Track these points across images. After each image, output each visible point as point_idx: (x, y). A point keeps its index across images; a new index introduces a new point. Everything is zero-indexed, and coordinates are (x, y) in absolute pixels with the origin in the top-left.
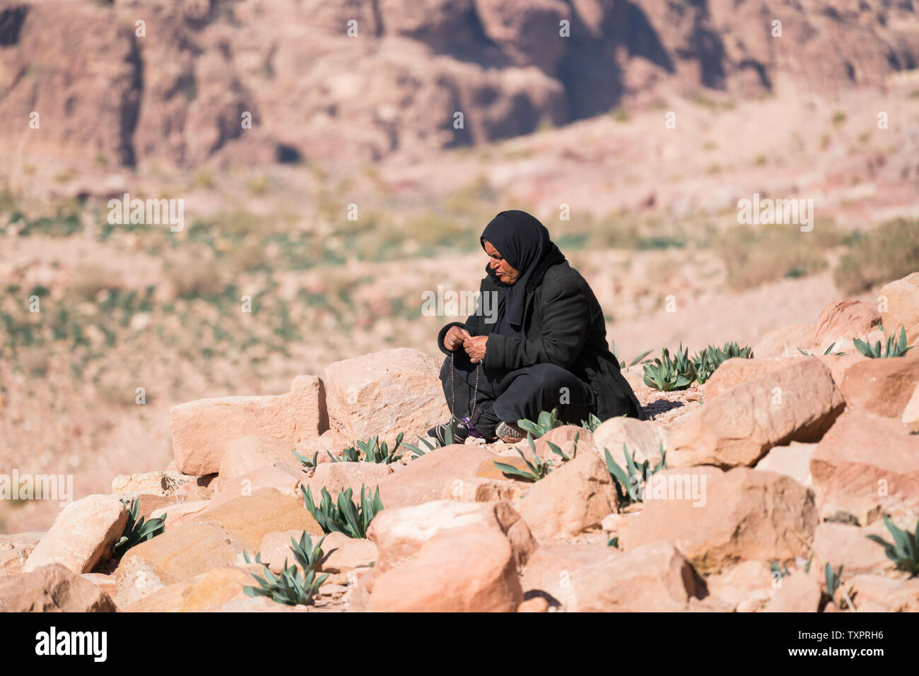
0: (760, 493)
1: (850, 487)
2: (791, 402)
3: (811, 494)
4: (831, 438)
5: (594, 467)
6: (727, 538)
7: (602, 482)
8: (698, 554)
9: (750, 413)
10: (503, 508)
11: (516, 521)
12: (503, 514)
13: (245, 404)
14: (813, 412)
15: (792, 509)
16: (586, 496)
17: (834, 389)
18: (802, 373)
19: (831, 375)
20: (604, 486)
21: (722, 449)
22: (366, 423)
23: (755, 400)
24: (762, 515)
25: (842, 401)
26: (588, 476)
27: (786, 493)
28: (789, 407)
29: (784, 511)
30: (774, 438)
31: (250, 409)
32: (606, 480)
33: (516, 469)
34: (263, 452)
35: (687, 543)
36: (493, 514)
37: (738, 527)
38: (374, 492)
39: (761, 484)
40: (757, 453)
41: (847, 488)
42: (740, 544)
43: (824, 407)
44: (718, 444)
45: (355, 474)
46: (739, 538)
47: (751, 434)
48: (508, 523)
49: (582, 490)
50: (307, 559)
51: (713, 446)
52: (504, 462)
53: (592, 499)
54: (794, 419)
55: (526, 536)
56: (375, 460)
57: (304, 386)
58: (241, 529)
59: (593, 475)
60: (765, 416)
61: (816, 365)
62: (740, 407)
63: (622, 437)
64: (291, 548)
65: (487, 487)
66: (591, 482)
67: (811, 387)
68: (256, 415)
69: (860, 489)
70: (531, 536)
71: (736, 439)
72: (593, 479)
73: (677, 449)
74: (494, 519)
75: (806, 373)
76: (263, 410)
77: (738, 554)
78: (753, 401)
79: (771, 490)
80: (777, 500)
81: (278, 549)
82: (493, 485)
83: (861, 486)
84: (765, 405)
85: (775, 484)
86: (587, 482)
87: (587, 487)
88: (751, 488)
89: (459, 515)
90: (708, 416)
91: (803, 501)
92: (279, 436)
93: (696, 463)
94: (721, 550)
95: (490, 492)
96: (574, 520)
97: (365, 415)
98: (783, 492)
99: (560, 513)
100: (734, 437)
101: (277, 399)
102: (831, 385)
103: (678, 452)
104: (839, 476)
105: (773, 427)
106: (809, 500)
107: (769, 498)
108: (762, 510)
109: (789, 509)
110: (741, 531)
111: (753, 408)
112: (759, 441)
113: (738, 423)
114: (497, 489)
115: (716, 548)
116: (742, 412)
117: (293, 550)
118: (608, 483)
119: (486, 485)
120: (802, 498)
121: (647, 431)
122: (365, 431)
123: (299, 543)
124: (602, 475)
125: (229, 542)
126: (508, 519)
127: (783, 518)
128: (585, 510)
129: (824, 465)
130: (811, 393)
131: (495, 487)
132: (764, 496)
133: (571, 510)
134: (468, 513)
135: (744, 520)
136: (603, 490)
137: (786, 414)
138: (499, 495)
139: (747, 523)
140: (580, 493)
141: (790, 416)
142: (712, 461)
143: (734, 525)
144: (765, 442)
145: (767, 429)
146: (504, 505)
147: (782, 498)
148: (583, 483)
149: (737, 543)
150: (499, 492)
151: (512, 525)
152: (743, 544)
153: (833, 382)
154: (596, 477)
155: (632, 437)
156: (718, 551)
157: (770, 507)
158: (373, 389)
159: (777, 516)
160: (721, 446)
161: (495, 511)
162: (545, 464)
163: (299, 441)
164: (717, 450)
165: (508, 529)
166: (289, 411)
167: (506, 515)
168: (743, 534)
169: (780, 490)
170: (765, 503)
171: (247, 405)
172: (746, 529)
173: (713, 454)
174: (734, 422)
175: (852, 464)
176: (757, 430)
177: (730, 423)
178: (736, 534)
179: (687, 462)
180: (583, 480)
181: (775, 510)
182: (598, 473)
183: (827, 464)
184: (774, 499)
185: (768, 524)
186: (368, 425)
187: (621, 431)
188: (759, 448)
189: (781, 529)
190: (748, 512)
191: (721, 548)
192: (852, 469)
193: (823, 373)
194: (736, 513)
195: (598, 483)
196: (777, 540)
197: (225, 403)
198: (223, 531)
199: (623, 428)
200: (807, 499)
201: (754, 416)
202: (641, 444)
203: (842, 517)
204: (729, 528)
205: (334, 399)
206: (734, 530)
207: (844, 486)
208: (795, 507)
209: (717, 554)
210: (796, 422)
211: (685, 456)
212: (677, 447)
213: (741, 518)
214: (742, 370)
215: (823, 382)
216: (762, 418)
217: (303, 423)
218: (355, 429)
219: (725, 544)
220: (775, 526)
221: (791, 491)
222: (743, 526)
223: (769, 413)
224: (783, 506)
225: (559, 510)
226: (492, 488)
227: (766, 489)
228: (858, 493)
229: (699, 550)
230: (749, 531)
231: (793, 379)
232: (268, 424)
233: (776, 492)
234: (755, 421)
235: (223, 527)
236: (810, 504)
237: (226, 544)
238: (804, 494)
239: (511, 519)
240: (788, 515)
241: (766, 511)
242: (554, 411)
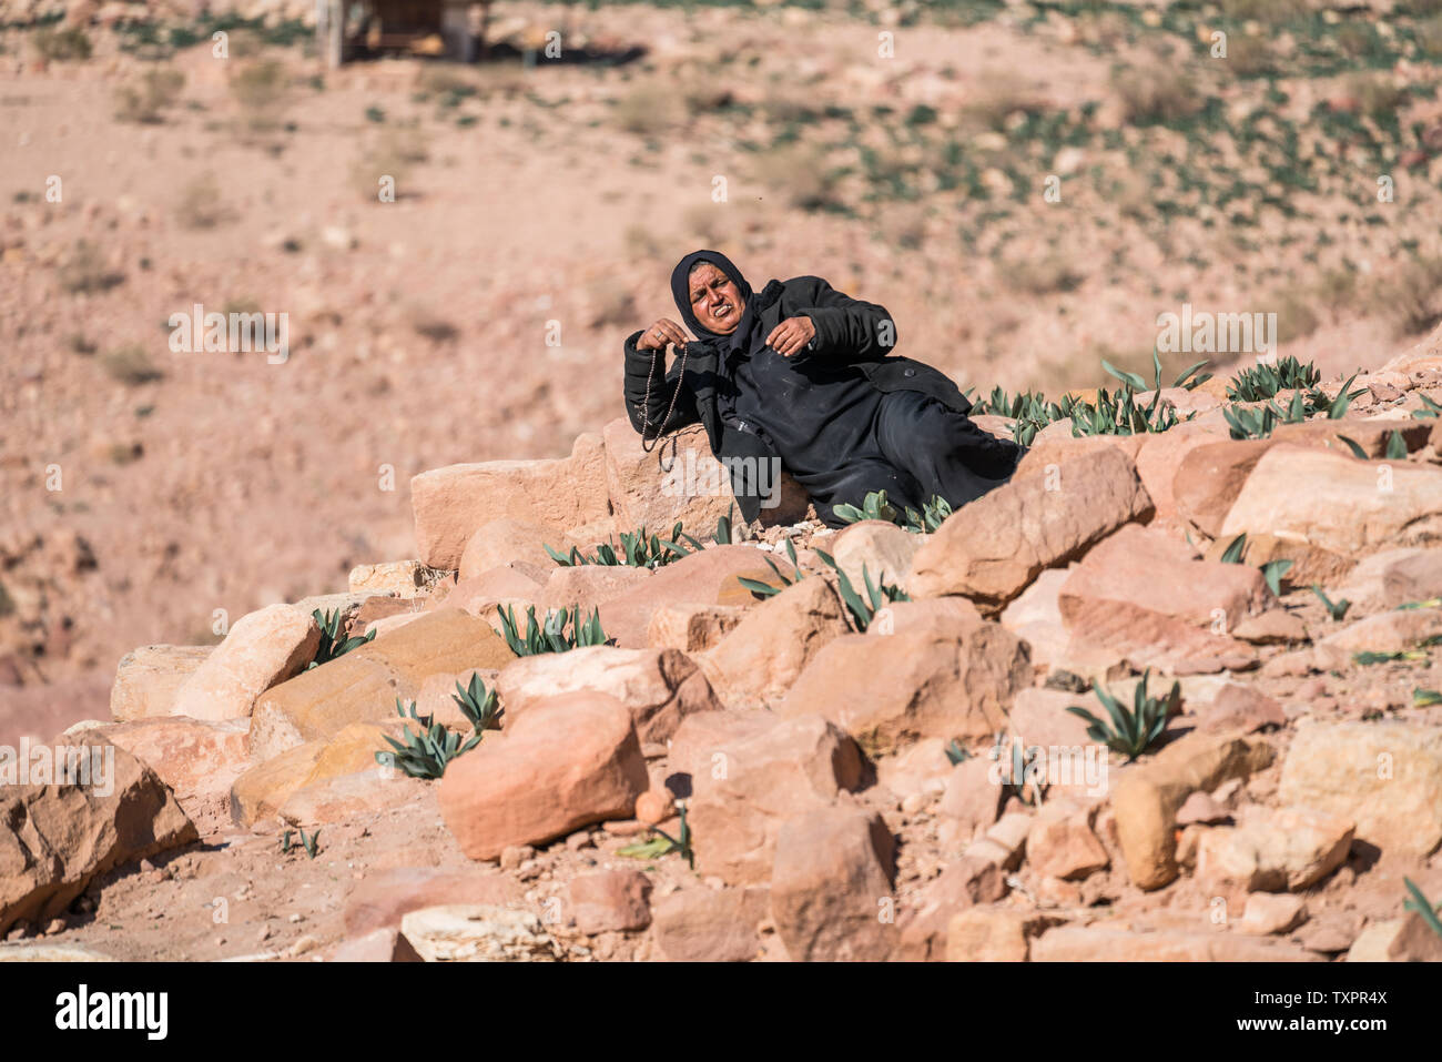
0: (951, 647)
1: (1095, 633)
2: (1074, 509)
3: (1025, 646)
4: (1088, 564)
5: (817, 596)
6: (901, 709)
7: (828, 617)
8: (866, 729)
9: (1017, 525)
10: (673, 657)
11: (691, 674)
12: (673, 665)
13: (511, 473)
14: (1105, 521)
15: (996, 667)
16: (804, 637)
17: (1138, 489)
18: (1094, 469)
19: (1135, 470)
20: (831, 621)
21: (975, 574)
22: (647, 505)
23: (1026, 507)
24: (952, 677)
25: (1148, 505)
26: (807, 609)
27: (989, 647)
28: (1071, 515)
29: (983, 671)
30: (1046, 558)
31: (517, 479)
32: (833, 613)
33: (769, 587)
34: (515, 542)
35: (852, 715)
36: (657, 665)
37: (917, 694)
39: (954, 637)
40: (1024, 578)
41: (1091, 635)
42: (919, 717)
43: (1120, 514)
44: (970, 567)
46: (919, 709)
47: (1015, 553)
48: (679, 678)
49: (799, 627)
50: (478, 711)
51: (963, 569)
52: (754, 578)
53: (813, 639)
54: (1077, 530)
55: (704, 693)
56: (635, 563)
57: (590, 448)
59: (815, 607)
60: (1036, 528)
61: (1115, 457)
62: (1002, 517)
63: (866, 551)
64: (455, 698)
65: (705, 617)
66: (813, 617)
67: (1105, 487)
68: (524, 487)
69: (1108, 636)
70: (711, 691)
71: (994, 560)
72: (814, 613)
73: (919, 574)
74: (658, 673)
75: (1098, 468)
76: (535, 480)
77: (917, 730)
78: (1022, 508)
79: (967, 642)
80: (975, 657)
81: (442, 697)
82: (712, 614)
83: (1112, 632)
84: (1037, 513)
85: (973, 636)
86: (806, 616)
87: (805, 624)
88: (940, 641)
89: (611, 667)
90: (959, 529)
91: (1012, 657)
92: (556, 516)
93: (943, 591)
94: (894, 724)
95: (708, 623)
97: (646, 494)
98: (984, 646)
99: (769, 659)
100: (991, 557)
101: (553, 465)
102: (1133, 485)
103: (923, 576)
104: (1083, 618)
105: (1046, 543)
106: (1021, 656)
107: (963, 654)
108: (952, 671)
109: (990, 668)
110: (920, 699)
111: (1022, 517)
112: (1026, 561)
113: (998, 538)
114: (719, 619)
115: (887, 722)
116: (1005, 524)
118: (836, 617)
119: (702, 614)
120: (1011, 653)
122: (645, 516)
123: (466, 691)
124: (828, 606)
125: (393, 684)
126: (679, 672)
127: (982, 681)
128: (802, 655)
129: (1075, 602)
130: (1104, 496)
131: (716, 616)
132: (957, 651)
133: (783, 655)
134: (623, 664)
135: (926, 684)
136: (829, 627)
137: (1066, 525)
138: (721, 628)
139: (930, 687)
140: (796, 632)
141: (1072, 528)
142: (962, 590)
143: (912, 691)
144: (1033, 563)
145: (1039, 545)
146: (675, 653)
147: (982, 654)
148: (802, 618)
149: (914, 714)
150: (722, 624)
151: (685, 678)
152: (923, 716)
153: (1138, 479)
154: (819, 610)
155: (878, 551)
156: (890, 726)
157: (964, 667)
158: (656, 459)
159: (973, 679)
160: (974, 570)
161: (661, 661)
163: (584, 523)
164: (969, 574)
165: (678, 685)
166: (570, 482)
167: (677, 667)
168: (924, 702)
169: (980, 642)
170: (957, 661)
171: (515, 474)
172: (928, 696)
173: (963, 580)
174: (993, 537)
175: (1102, 602)
176: (1025, 547)
177: (988, 538)
178: (914, 703)
179: (931, 591)
180: (801, 614)
181: (969, 671)
182: (824, 604)
183: (1080, 601)
184: (970, 656)
185: (959, 688)
186: (651, 508)
187: (867, 543)
188: (1026, 571)
189: (977, 696)
190: (931, 673)
191: (895, 721)
192: (1101, 610)
193: (1124, 469)
194: (915, 675)
195: (822, 617)
196: (970, 709)
197: (486, 470)
198: (386, 669)
200: (1018, 654)
201: (1021, 528)
202: (896, 561)
203: (1063, 679)
204: (905, 694)
206: (911, 697)
207: (1087, 633)
208: (1000, 666)
209: (890, 729)
210: (1079, 536)
211: (930, 583)
212: (921, 570)
213: (922, 683)
215: (1123, 481)
216: (1032, 529)
217: (590, 498)
218: (633, 513)
219: (898, 717)
220: (969, 692)
221: (996, 644)
222: (924, 693)
223: (1042, 523)
224: (984, 664)
225: (768, 655)
226: (711, 617)
227: (960, 642)
228: (1106, 642)
229: (866, 725)
230: (933, 699)
231: (1080, 477)
233: (975, 646)
234: (1022, 535)
235: (387, 663)
236: (1023, 660)
237: (390, 687)
238: (1014, 646)
239: (684, 672)
240: (988, 676)
241: (957, 672)
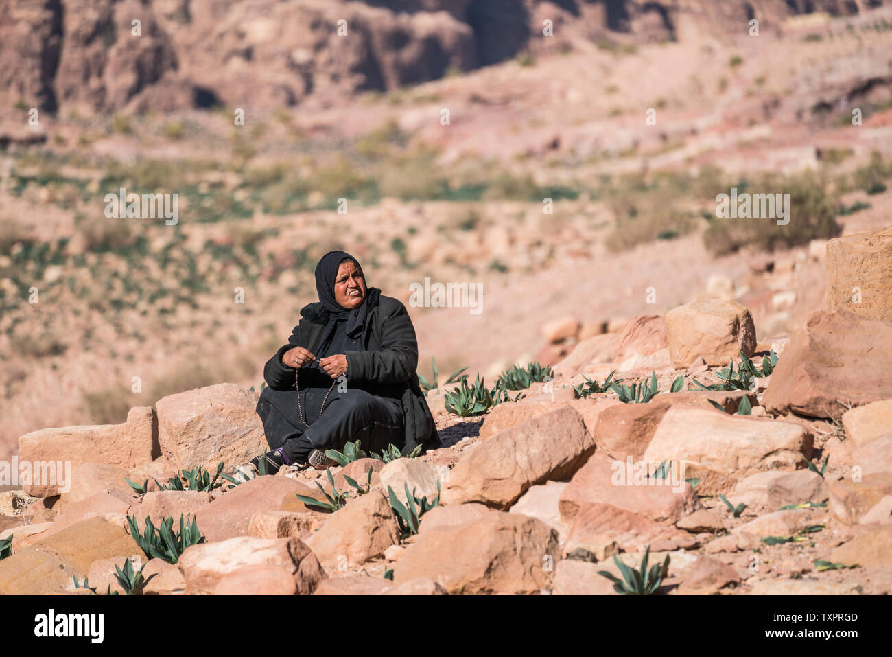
0: (510, 533)
1: (590, 525)
2: (547, 446)
3: (555, 534)
4: (577, 481)
5: (378, 504)
6: (481, 574)
7: (385, 517)
8: (457, 587)
9: (512, 457)
10: (295, 543)
11: (307, 555)
12: (296, 548)
13: (85, 434)
14: (567, 454)
15: (538, 547)
16: (371, 530)
17: (585, 434)
18: (558, 420)
19: (583, 421)
20: (387, 520)
21: (487, 488)
22: (192, 452)
23: (517, 445)
24: (512, 553)
25: (592, 444)
26: (372, 512)
27: (533, 533)
28: (546, 450)
29: (531, 549)
30: (532, 478)
31: (90, 438)
32: (388, 515)
33: (316, 500)
34: (100, 478)
35: (447, 578)
36: (286, 549)
37: (491, 564)
38: (192, 520)
39: (512, 526)
40: (519, 491)
41: (588, 526)
42: (492, 579)
43: (576, 449)
44: (484, 484)
45: (179, 502)
46: (492, 573)
47: (513, 474)
48: (300, 557)
49: (368, 524)
50: (130, 585)
51: (480, 485)
52: (306, 495)
53: (376, 532)
54: (550, 460)
55: (316, 567)
56: (197, 488)
57: (138, 417)
58: (73, 555)
59: (377, 511)
60: (525, 458)
61: (570, 413)
62: (503, 451)
63: (405, 476)
64: (115, 574)
65: (288, 520)
66: (376, 518)
67: (566, 432)
68: (95, 442)
69: (599, 527)
70: (320, 567)
71: (500, 479)
72: (376, 515)
73: (449, 488)
74: (288, 554)
75: (561, 420)
76: (102, 438)
77: (491, 588)
78: (515, 445)
79: (520, 530)
80: (525, 539)
81: (104, 574)
82: (293, 518)
83: (601, 524)
84: (525, 449)
85: (523, 525)
86: (371, 517)
87: (371, 522)
88: (503, 529)
89: (256, 550)
90: (476, 459)
91: (548, 540)
92: (116, 461)
93: (466, 500)
94: (475, 584)
95: (290, 524)
96: (360, 551)
97: (191, 445)
98: (530, 533)
99: (348, 545)
100: (498, 477)
101: (114, 428)
102: (583, 431)
103: (450, 490)
104: (582, 514)
105: (531, 468)
106: (553, 539)
107: (518, 538)
108: (512, 549)
109: (535, 547)
110: (493, 567)
111: (515, 452)
112: (520, 480)
113: (502, 465)
114: (297, 521)
115: (472, 582)
116: (505, 456)
117: (117, 577)
118: (390, 518)
119: (286, 518)
120: (547, 537)
121: (427, 469)
122: (191, 460)
123: (122, 570)
124: (385, 511)
125: (62, 567)
126: (300, 554)
127: (530, 555)
128: (370, 542)
129: (570, 505)
130: (565, 438)
131: (295, 519)
132: (514, 536)
133: (357, 542)
134: (264, 548)
135: (496, 558)
136: (386, 525)
137: (543, 456)
138: (298, 527)
139: (499, 559)
140: (365, 527)
141: (547, 458)
142: (478, 499)
143: (488, 561)
144: (524, 481)
145: (527, 470)
146: (297, 541)
147: (529, 538)
148: (369, 518)
149: (490, 577)
150: (298, 524)
151: (303, 558)
152: (495, 578)
153: (585, 427)
154: (380, 513)
155: (412, 476)
156: (473, 585)
157: (519, 546)
158: (198, 422)
159: (525, 554)
160: (486, 486)
161: (289, 546)
162: (341, 496)
163: (135, 466)
164: (483, 489)
165: (299, 562)
166: (125, 439)
167: (298, 550)
168: (495, 569)
169: (528, 530)
170: (514, 542)
171: (87, 434)
172: (498, 565)
173: (480, 492)
174: (498, 464)
175: (593, 505)
176: (518, 471)
177: (495, 465)
178: (489, 570)
179: (458, 499)
180: (368, 515)
181: (522, 548)
182: (382, 509)
183: (573, 504)
184: (522, 538)
185: (517, 560)
186: (194, 454)
187: (403, 470)
188: (520, 487)
189: (528, 565)
190: (499, 550)
191: (476, 582)
192: (593, 509)
193: (577, 420)
194: (489, 552)
195: (381, 518)
196: (525, 574)
197: (68, 432)
198: (57, 557)
199: (405, 467)
200: (551, 537)
201: (515, 459)
202: (421, 481)
203: (581, 554)
204: (483, 564)
205: (164, 430)
206: (487, 566)
207: (585, 525)
208: (541, 546)
209: (472, 587)
210: (552, 463)
211: (456, 494)
212: (449, 486)
213: (494, 556)
214: (512, 412)
215: (576, 428)
216: (522, 459)
217: (139, 450)
218: (182, 458)
219: (480, 579)
220: (523, 562)
221: (537, 531)
222: (495, 563)
223: (529, 456)
224: (531, 544)
225: (347, 543)
226: (292, 520)
227: (515, 529)
228: (598, 530)
229: (457, 584)
230: (501, 567)
231: (550, 425)
232: (107, 451)
233: (525, 532)
234: (517, 463)
235: (56, 554)
236: (554, 542)
237: (59, 569)
238: (549, 533)
239: (303, 553)
240: (534, 552)
241: (515, 550)
242: (357, 442)
